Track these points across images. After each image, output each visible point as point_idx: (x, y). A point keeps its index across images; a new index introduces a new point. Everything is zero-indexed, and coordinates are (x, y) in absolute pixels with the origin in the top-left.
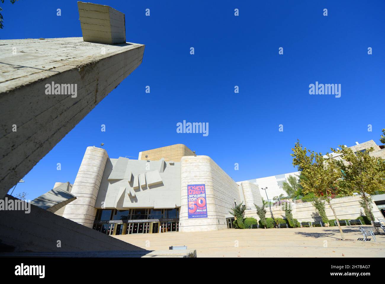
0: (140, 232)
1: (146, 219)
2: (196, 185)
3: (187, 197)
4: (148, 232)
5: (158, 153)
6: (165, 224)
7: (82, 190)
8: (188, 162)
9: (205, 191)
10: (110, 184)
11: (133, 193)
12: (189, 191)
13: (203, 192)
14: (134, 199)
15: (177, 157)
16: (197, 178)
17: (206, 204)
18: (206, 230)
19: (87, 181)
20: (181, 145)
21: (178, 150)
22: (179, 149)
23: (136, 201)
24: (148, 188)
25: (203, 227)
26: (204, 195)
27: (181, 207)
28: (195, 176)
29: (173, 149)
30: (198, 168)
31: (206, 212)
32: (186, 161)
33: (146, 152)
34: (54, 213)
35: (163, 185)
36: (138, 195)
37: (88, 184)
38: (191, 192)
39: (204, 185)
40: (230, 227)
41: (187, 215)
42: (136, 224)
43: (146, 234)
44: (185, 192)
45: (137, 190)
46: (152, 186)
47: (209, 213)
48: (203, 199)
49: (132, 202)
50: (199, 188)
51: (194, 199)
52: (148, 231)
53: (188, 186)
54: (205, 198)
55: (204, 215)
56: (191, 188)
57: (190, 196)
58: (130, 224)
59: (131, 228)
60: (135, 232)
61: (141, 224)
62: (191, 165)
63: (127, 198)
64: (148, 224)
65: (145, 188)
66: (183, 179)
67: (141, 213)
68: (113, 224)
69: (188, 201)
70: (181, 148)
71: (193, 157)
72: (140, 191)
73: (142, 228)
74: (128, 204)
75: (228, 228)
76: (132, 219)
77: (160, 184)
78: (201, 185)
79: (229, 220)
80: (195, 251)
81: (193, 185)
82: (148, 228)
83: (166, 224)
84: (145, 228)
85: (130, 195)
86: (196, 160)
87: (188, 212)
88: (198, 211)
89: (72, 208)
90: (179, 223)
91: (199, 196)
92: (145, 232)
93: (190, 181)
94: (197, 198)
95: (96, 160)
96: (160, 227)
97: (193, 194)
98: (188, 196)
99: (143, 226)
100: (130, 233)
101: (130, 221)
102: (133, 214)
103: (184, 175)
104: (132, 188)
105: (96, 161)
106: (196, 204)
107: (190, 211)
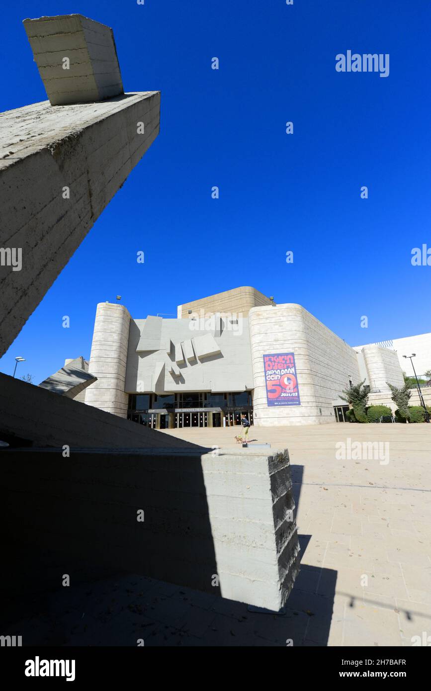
0: (195, 425)
1: (201, 406)
2: (278, 355)
3: (263, 374)
4: (206, 426)
5: (209, 306)
6: (231, 414)
7: (103, 368)
8: (261, 317)
9: (294, 363)
10: (140, 358)
11: (177, 371)
12: (267, 365)
13: (291, 365)
14: (179, 379)
16: (278, 343)
17: (297, 384)
18: (298, 424)
19: (108, 355)
21: (242, 297)
22: (244, 296)
23: (183, 382)
24: (198, 361)
25: (292, 419)
26: (293, 370)
27: (254, 389)
28: (276, 340)
29: (232, 297)
30: (280, 326)
31: (298, 396)
32: (258, 315)
33: (188, 306)
34: (73, 399)
35: (223, 357)
36: (185, 372)
37: (109, 360)
38: (269, 366)
39: (292, 354)
40: (341, 420)
41: (265, 401)
42: (187, 414)
43: (204, 428)
44: (259, 366)
45: (182, 365)
46: (205, 359)
47: (302, 399)
48: (292, 377)
49: (178, 383)
50: (283, 360)
51: (276, 377)
52: (205, 423)
53: (264, 356)
54: (295, 375)
55: (295, 401)
56: (270, 360)
57: (270, 372)
58: (178, 414)
59: (181, 420)
60: (187, 425)
61: (195, 414)
62: (268, 321)
63: (168, 378)
64: (206, 415)
65: (193, 362)
66: (254, 346)
67: (194, 399)
68: (155, 414)
69: (266, 380)
70: (248, 294)
71: (270, 307)
72: (187, 367)
73: (197, 419)
74: (171, 386)
75: (337, 421)
76: (180, 408)
77: (217, 355)
78: (287, 354)
79: (339, 410)
80: (286, 451)
81: (274, 355)
82: (206, 419)
83: (233, 414)
84: (201, 419)
85: (173, 373)
86: (275, 313)
87: (267, 398)
88: (283, 395)
89: (95, 392)
90: (254, 414)
91: (284, 372)
92: (201, 426)
93: (266, 348)
94: (281, 375)
95: (114, 323)
96: (224, 418)
97: (273, 369)
98: (265, 372)
99: (197, 417)
100: (180, 426)
101: (178, 410)
102: (181, 400)
103: (255, 339)
104: (175, 363)
105: (113, 325)
106: (280, 385)
107: (271, 395)
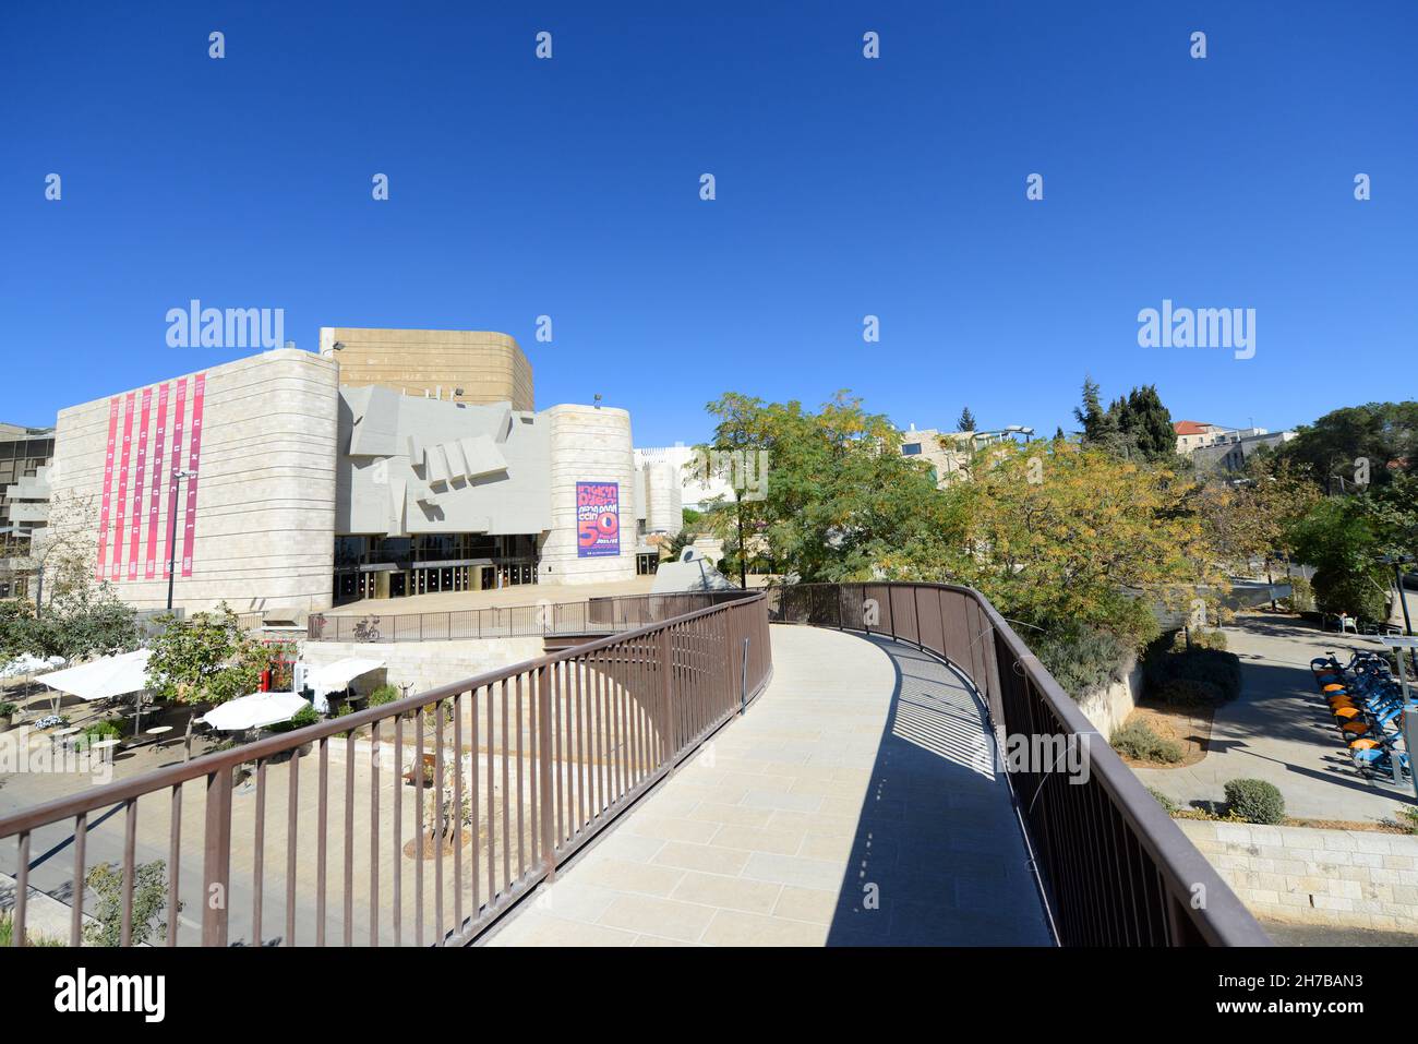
0: (447, 588)
1: (458, 558)
2: (597, 485)
3: (575, 510)
4: (465, 589)
8: (577, 422)
9: (617, 498)
11: (434, 499)
12: (580, 497)
13: (613, 501)
14: (432, 511)
15: (489, 378)
16: (599, 466)
17: (618, 527)
18: (615, 580)
20: (505, 336)
23: (441, 517)
24: (468, 483)
25: (609, 575)
26: (615, 507)
27: (549, 531)
28: (596, 462)
30: (603, 441)
31: (618, 544)
32: (572, 420)
33: (355, 335)
35: (508, 478)
36: (444, 501)
38: (584, 499)
39: (616, 485)
40: (644, 573)
41: (575, 549)
42: (433, 571)
43: (462, 593)
44: (569, 498)
45: (439, 487)
46: (478, 480)
47: (622, 548)
48: (613, 517)
49: (431, 519)
50: (604, 492)
51: (592, 516)
52: (465, 584)
53: (579, 484)
54: (617, 515)
55: (614, 550)
56: (585, 491)
57: (583, 509)
58: (418, 572)
59: (421, 581)
60: (433, 589)
61: (447, 570)
62: (586, 430)
63: (414, 511)
64: (465, 571)
65: (459, 483)
66: (561, 466)
68: (372, 573)
69: (578, 520)
71: (591, 409)
72: (446, 490)
73: (450, 579)
75: (639, 574)
76: (420, 561)
77: (500, 475)
78: (609, 485)
79: (644, 559)
81: (590, 484)
82: (465, 578)
84: (458, 578)
85: (422, 502)
87: (579, 546)
88: (600, 541)
90: (541, 567)
91: (602, 509)
92: (458, 589)
93: (581, 472)
94: (599, 514)
96: (501, 576)
97: (588, 505)
98: (578, 508)
99: (451, 576)
100: (421, 592)
101: (418, 565)
102: (423, 547)
103: (564, 457)
104: (426, 484)
106: (596, 528)
107: (583, 542)
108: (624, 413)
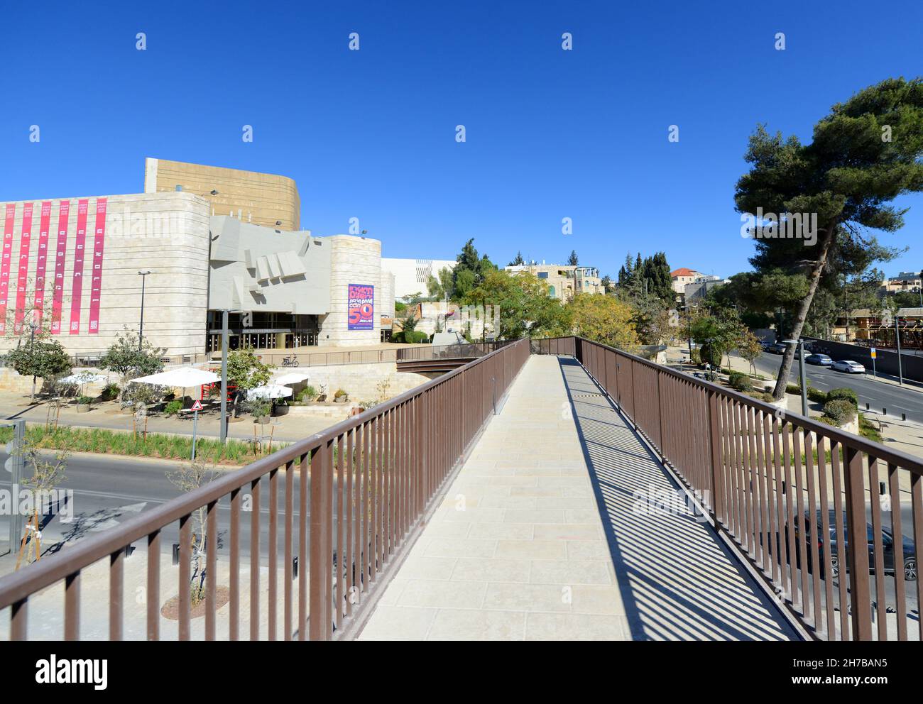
0: (262, 346)
2: (361, 286)
3: (347, 301)
4: (274, 347)
8: (350, 246)
9: (373, 295)
10: (212, 268)
11: (260, 289)
12: (351, 294)
13: (370, 297)
14: (259, 298)
16: (363, 274)
17: (373, 312)
23: (264, 302)
24: (281, 281)
25: (366, 341)
26: (371, 300)
27: (329, 313)
28: (361, 272)
30: (366, 259)
31: (372, 322)
32: (348, 244)
35: (305, 279)
36: (267, 291)
38: (353, 294)
39: (372, 287)
41: (346, 325)
42: (254, 335)
43: (272, 350)
44: (344, 294)
45: (264, 283)
46: (287, 280)
47: (373, 325)
48: (370, 307)
49: (258, 303)
50: (365, 290)
51: (357, 305)
52: (274, 345)
53: (350, 285)
54: (373, 305)
55: (369, 327)
56: (354, 290)
57: (352, 301)
58: (245, 335)
59: (247, 341)
60: (254, 346)
62: (356, 252)
63: (247, 296)
64: (274, 336)
65: (275, 281)
66: (340, 273)
68: (216, 335)
69: (349, 307)
72: (268, 285)
73: (265, 341)
74: (250, 306)
76: (246, 328)
77: (301, 277)
78: (368, 286)
81: (357, 286)
82: (274, 340)
85: (253, 292)
86: (363, 246)
87: (349, 323)
88: (361, 321)
91: (364, 301)
92: (269, 347)
93: (352, 277)
94: (361, 304)
96: (296, 340)
97: (355, 298)
98: (349, 300)
100: (247, 347)
101: (245, 331)
103: (341, 267)
104: (256, 280)
106: (359, 313)
107: (351, 321)
108: (378, 243)
